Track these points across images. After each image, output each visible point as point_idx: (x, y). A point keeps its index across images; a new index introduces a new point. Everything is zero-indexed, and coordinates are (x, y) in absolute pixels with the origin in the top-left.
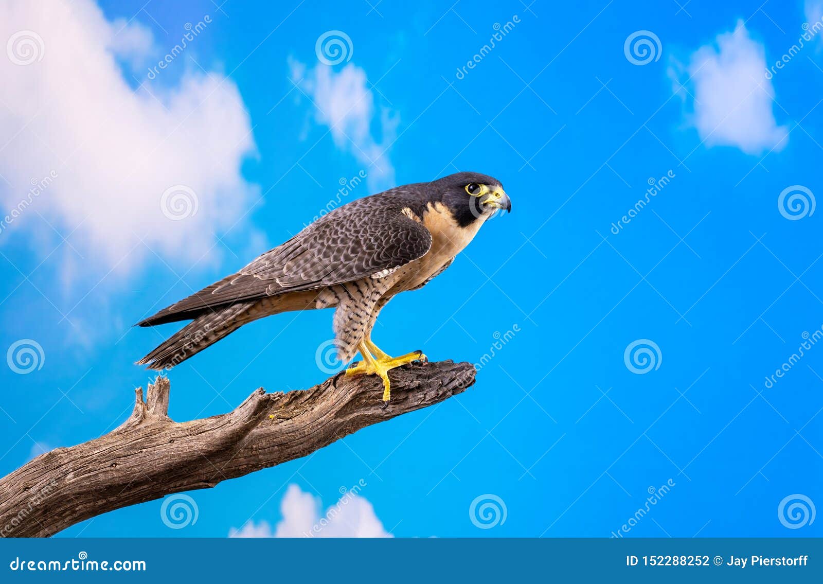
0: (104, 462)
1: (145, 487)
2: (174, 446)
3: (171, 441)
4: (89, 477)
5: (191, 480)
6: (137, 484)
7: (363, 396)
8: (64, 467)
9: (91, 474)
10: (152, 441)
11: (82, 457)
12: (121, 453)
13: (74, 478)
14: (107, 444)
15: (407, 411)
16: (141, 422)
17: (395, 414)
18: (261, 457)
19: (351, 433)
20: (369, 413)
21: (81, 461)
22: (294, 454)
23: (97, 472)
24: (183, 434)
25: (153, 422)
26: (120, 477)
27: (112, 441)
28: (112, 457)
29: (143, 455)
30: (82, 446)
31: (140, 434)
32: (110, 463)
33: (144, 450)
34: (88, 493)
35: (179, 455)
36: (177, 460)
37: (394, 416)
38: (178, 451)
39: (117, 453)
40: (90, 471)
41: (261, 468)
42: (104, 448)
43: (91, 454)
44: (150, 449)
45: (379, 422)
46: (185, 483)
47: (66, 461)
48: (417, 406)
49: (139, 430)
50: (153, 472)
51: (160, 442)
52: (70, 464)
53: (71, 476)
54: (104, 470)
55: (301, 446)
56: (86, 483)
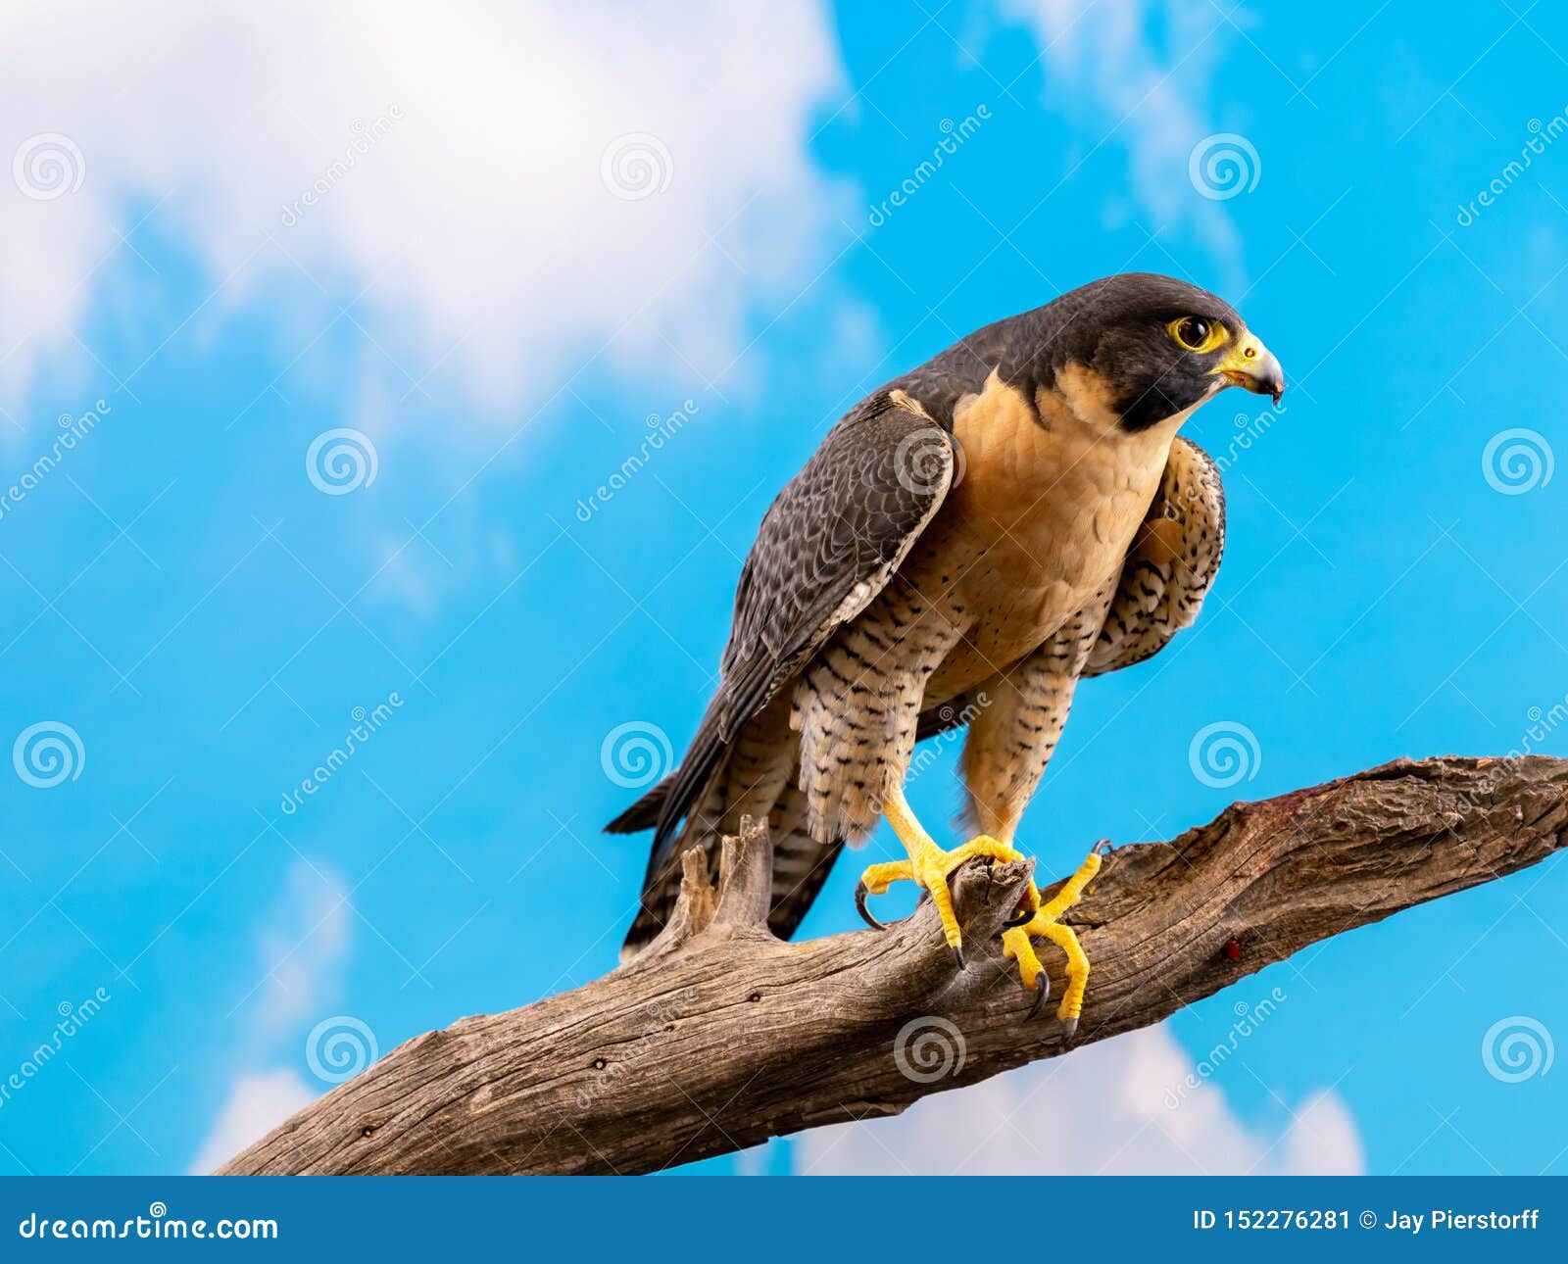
0: (573, 1056)
1: (687, 1120)
2: (758, 1010)
3: (754, 997)
4: (532, 1097)
5: (826, 1099)
6: (662, 1113)
7: (1303, 857)
8: (467, 1070)
9: (540, 1088)
10: (702, 996)
11: (517, 1043)
12: (617, 1031)
13: (494, 1099)
14: (585, 1006)
15: (1429, 894)
16: (678, 945)
17: (1388, 905)
18: (1013, 1032)
19: (1278, 959)
20: (1321, 904)
21: (512, 1053)
22: (1113, 1020)
23: (553, 1084)
24: (783, 976)
25: (714, 944)
26: (613, 1097)
27: (597, 997)
28: (596, 1046)
29: (675, 1035)
30: (521, 1013)
31: (673, 979)
32: (587, 1058)
33: (678, 1023)
34: (530, 1139)
35: (771, 1035)
36: (765, 1047)
37: (1395, 910)
38: (768, 1023)
39: (605, 1031)
40: (535, 1081)
41: (1023, 1061)
42: (575, 1019)
43: (539, 1034)
44: (696, 1020)
45: (1354, 926)
46: (809, 1105)
47: (473, 1056)
48: (1455, 880)
49: (671, 968)
50: (703, 1080)
51: (721, 1001)
52: (483, 1062)
53: (484, 1093)
54: (572, 1077)
55: (1128, 999)
56: (526, 1113)
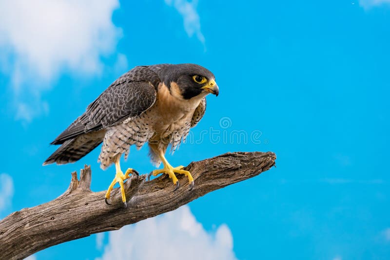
0: (47, 217)
1: (72, 231)
2: (87, 207)
3: (87, 204)
4: (38, 226)
5: (102, 226)
6: (67, 229)
7: (207, 174)
8: (24, 220)
9: (40, 224)
10: (75, 204)
11: (35, 214)
12: (56, 211)
13: (30, 226)
14: (50, 206)
15: (234, 182)
16: (70, 193)
17: (226, 184)
18: (143, 212)
19: (201, 196)
20: (211, 184)
21: (34, 216)
22: (165, 209)
23: (42, 223)
24: (93, 199)
25: (78, 193)
26: (56, 226)
27: (53, 204)
28: (52, 215)
29: (69, 212)
30: (36, 207)
31: (69, 200)
32: (50, 217)
33: (70, 210)
34: (38, 235)
35: (90, 212)
36: (89, 215)
37: (227, 185)
38: (89, 210)
39: (54, 211)
40: (39, 222)
41: (146, 218)
42: (48, 209)
43: (40, 212)
44: (74, 209)
45: (218, 189)
46: (99, 228)
47: (25, 217)
48: (240, 179)
49: (69, 198)
50: (75, 222)
51: (79, 205)
52: (28, 218)
53: (28, 225)
54: (47, 221)
55: (169, 204)
56: (36, 229)
